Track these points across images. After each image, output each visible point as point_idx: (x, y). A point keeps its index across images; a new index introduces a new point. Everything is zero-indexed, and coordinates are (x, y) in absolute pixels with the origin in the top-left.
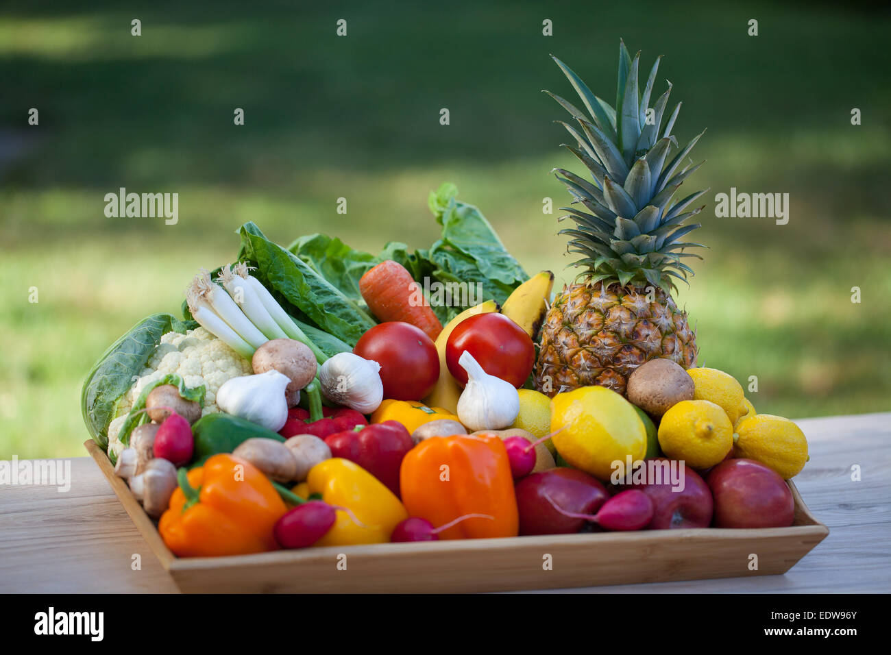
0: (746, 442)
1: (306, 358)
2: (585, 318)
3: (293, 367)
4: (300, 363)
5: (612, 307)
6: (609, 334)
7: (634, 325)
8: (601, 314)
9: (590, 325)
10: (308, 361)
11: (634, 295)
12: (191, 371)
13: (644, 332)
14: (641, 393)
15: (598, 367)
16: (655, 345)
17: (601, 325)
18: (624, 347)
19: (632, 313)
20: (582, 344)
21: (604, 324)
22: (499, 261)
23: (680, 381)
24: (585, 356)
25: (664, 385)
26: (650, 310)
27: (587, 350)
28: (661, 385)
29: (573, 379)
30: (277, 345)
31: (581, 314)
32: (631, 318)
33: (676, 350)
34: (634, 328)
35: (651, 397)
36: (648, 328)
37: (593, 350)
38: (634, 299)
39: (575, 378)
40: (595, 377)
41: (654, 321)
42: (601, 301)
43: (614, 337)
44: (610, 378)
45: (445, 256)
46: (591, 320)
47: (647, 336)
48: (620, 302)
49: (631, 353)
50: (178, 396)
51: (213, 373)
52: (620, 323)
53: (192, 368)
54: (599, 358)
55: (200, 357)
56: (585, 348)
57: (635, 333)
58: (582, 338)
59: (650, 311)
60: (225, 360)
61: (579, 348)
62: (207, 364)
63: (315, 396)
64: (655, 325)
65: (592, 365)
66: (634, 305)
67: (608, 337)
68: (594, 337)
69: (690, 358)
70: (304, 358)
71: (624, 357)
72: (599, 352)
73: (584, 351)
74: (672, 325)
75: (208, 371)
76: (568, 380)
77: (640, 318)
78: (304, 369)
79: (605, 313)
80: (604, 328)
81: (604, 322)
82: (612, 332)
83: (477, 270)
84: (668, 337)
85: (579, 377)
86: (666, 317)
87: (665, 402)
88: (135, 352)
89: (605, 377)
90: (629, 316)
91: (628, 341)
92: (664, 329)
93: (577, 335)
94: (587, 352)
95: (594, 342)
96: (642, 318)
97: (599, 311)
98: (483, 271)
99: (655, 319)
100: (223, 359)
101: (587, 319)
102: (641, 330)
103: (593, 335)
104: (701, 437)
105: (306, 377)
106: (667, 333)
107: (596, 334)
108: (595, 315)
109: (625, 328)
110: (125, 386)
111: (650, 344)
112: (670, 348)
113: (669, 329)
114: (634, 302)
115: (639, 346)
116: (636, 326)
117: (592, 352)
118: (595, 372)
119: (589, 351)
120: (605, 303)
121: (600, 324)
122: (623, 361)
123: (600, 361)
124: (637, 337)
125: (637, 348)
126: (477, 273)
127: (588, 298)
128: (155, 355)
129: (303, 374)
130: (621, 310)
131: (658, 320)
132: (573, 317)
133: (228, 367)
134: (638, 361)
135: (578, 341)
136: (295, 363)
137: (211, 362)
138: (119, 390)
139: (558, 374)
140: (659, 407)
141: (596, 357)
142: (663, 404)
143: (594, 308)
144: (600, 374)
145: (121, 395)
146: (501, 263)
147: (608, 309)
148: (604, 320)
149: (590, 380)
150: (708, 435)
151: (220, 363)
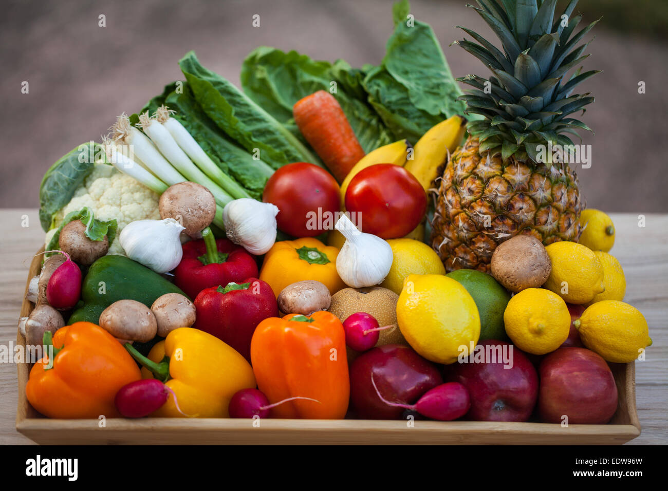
0: (586, 330)
1: (202, 207)
2: (469, 184)
3: (188, 217)
4: (195, 212)
5: (493, 177)
6: (486, 203)
7: (509, 198)
8: (483, 183)
9: (470, 191)
10: (203, 211)
11: (517, 167)
12: (110, 201)
13: (518, 205)
14: (498, 271)
15: (473, 231)
16: (527, 217)
17: (481, 194)
18: (497, 217)
19: (510, 185)
20: (463, 207)
21: (483, 193)
22: (433, 88)
23: (533, 265)
24: (463, 220)
25: (518, 268)
26: (529, 183)
27: (466, 214)
28: (516, 268)
29: (454, 235)
30: (178, 192)
31: (466, 178)
32: (508, 191)
33: (549, 221)
34: (509, 200)
35: (506, 277)
36: (523, 201)
37: (471, 216)
38: (516, 170)
39: (456, 235)
40: (471, 239)
41: (530, 194)
42: (485, 168)
43: (490, 207)
44: (484, 242)
45: (379, 85)
46: (473, 187)
47: (521, 209)
48: (503, 171)
49: (504, 224)
50: (85, 235)
51: (129, 205)
52: (496, 195)
53: (112, 199)
54: (475, 223)
55: (122, 187)
56: (465, 211)
57: (509, 206)
58: (463, 202)
59: (529, 185)
60: (142, 193)
61: (460, 210)
62: (126, 196)
63: (209, 239)
64: (531, 197)
65: (469, 229)
66: (513, 177)
67: (485, 206)
68: (473, 204)
69: (566, 225)
70: (200, 207)
71: (497, 226)
72: (475, 218)
73: (464, 214)
74: (549, 197)
75: (125, 203)
76: (450, 235)
77: (517, 190)
78: (199, 218)
79: (486, 181)
80: (482, 197)
81: (483, 191)
82: (489, 202)
83: (408, 98)
84: (543, 209)
85: (458, 234)
86: (543, 191)
87: (518, 283)
88: (69, 176)
89: (480, 241)
90: (506, 190)
91: (502, 212)
92: (539, 203)
93: (460, 197)
94: (466, 216)
95: (473, 208)
96: (519, 190)
97: (480, 178)
98: (413, 100)
99: (532, 193)
100: (141, 192)
101: (469, 186)
102: (515, 203)
103: (472, 202)
104: (532, 333)
105: (200, 224)
106: (542, 205)
107: (475, 201)
108: (478, 182)
109: (501, 200)
110: (60, 204)
111: (522, 217)
112: (543, 219)
113: (545, 201)
114: (514, 174)
115: (512, 217)
116: (512, 198)
117: (470, 217)
118: (471, 235)
119: (468, 215)
120: (488, 172)
121: (479, 192)
122: (496, 229)
123: (475, 225)
124: (511, 209)
125: (510, 219)
126: (407, 101)
127: (476, 161)
128: (91, 176)
129: (197, 222)
130: (500, 182)
131: (534, 193)
132: (461, 179)
133: (144, 200)
134: (510, 231)
135: (460, 203)
136: (190, 213)
137: (130, 194)
138: (55, 206)
139: (445, 226)
140: (512, 286)
141: (473, 222)
142: (515, 285)
143: (478, 175)
144: (476, 236)
145: (56, 211)
146: (435, 90)
147: (489, 178)
148: (484, 189)
149: (467, 240)
150: (538, 332)
151: (137, 195)
